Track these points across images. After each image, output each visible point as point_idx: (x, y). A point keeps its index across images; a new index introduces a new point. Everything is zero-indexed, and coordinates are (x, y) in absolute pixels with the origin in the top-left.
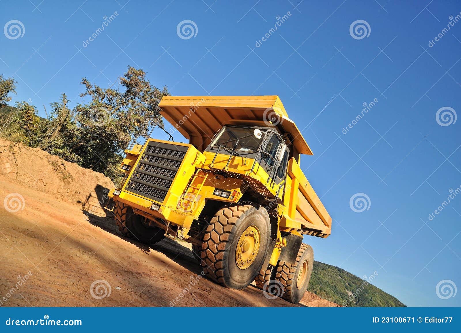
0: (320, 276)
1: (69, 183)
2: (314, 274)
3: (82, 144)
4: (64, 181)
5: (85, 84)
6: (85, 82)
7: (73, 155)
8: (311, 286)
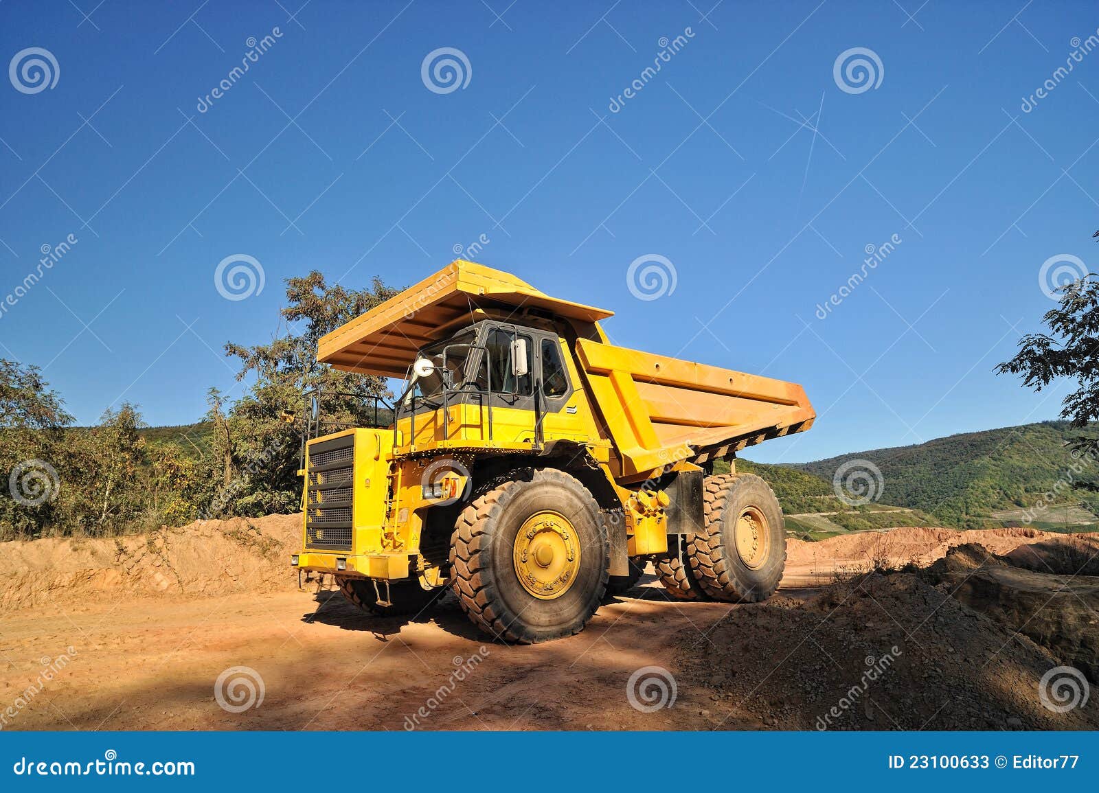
0: (1011, 462)
1: (277, 555)
2: (995, 462)
3: (282, 466)
4: (265, 556)
5: (234, 353)
6: (232, 350)
7: (276, 494)
8: (998, 493)
